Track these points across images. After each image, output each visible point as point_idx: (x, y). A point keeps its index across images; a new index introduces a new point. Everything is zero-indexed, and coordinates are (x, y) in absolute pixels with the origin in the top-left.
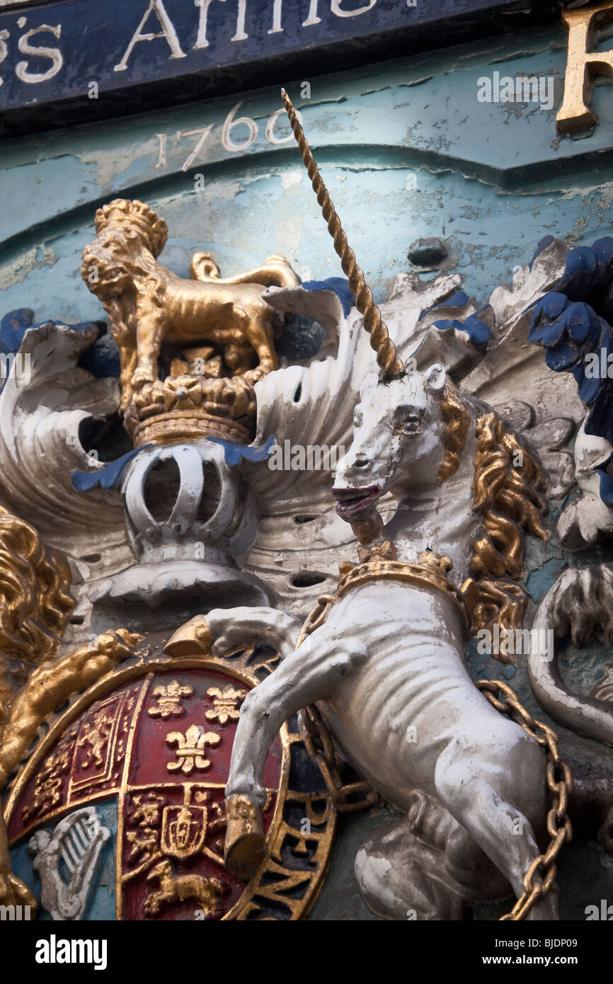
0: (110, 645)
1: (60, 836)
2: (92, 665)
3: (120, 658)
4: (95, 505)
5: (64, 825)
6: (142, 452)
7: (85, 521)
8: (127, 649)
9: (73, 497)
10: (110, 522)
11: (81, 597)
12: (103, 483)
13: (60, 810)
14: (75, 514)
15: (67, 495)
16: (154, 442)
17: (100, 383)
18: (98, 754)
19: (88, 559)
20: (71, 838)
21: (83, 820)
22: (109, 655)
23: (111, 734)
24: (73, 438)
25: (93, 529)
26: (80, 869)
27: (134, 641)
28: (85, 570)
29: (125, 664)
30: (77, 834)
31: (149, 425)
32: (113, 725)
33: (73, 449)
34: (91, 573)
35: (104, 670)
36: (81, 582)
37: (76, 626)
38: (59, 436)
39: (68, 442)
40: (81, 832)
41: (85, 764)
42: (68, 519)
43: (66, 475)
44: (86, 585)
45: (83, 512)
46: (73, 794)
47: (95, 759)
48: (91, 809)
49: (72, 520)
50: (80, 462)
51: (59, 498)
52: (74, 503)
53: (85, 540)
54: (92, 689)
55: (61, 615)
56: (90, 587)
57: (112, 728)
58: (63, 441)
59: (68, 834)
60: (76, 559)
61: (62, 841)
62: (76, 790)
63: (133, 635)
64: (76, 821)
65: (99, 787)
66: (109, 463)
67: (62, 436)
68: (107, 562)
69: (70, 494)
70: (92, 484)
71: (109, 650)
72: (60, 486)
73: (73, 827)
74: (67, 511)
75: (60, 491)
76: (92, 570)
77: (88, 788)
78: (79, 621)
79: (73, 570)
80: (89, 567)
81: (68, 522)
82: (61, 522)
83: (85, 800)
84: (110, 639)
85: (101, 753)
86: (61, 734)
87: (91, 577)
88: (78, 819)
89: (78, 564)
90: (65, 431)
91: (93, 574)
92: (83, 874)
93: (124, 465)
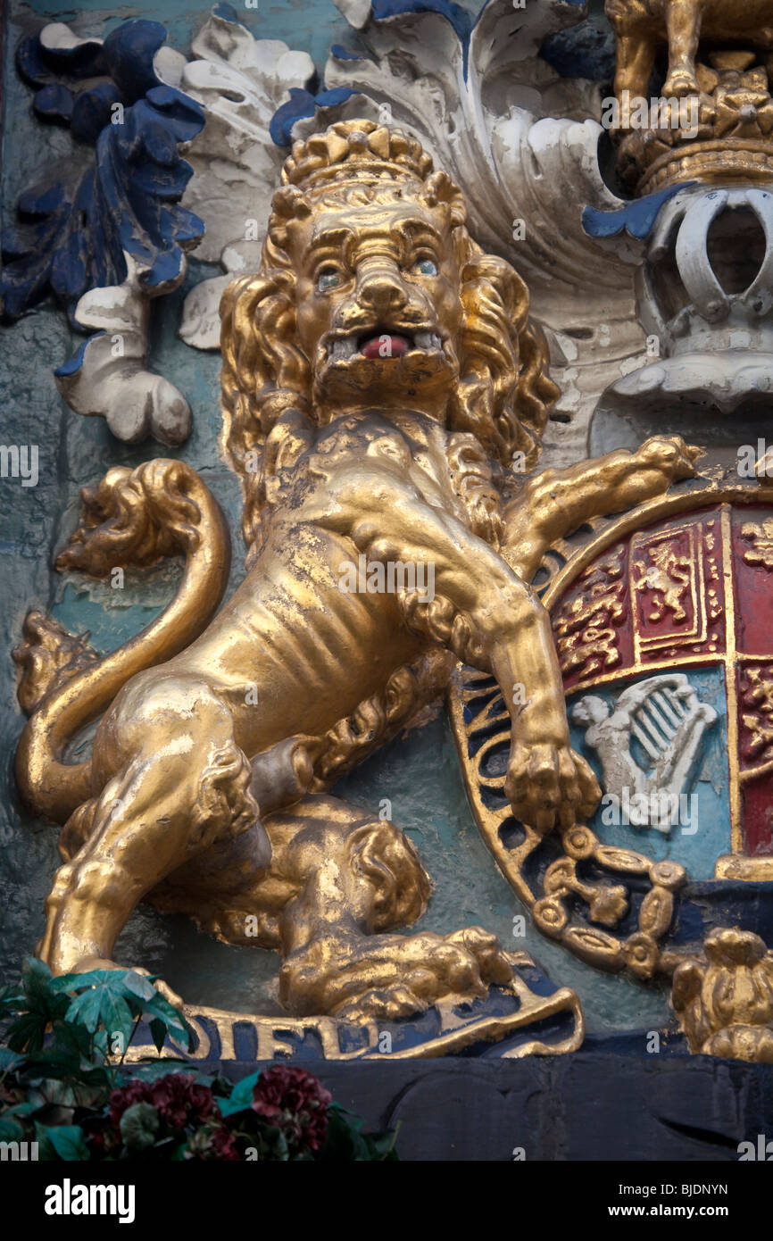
0: (670, 458)
1: (631, 707)
2: (637, 480)
3: (679, 477)
4: (598, 259)
5: (636, 693)
6: (682, 192)
7: (575, 279)
8: (691, 467)
9: (568, 244)
10: (609, 286)
11: (567, 384)
12: (631, 229)
13: (625, 672)
14: (566, 269)
15: (561, 239)
16: (699, 180)
17: (570, 85)
18: (676, 604)
19: (571, 333)
20: (648, 712)
21: (666, 691)
22: (667, 472)
23: (693, 581)
24: (591, 159)
25: (582, 292)
26: (669, 755)
27: (692, 456)
28: (569, 348)
29: (685, 485)
30: (658, 707)
31: (691, 155)
32: (693, 567)
33: (589, 176)
34: (578, 353)
35: (654, 490)
36: (562, 364)
37: (560, 424)
38: (571, 155)
39: (584, 164)
40: (665, 707)
41: (655, 616)
42: (550, 273)
43: (569, 210)
44: (573, 370)
45: (577, 267)
46: (643, 653)
47: (669, 610)
48: (679, 678)
49: (556, 276)
50: (592, 195)
51: (548, 243)
52: (567, 253)
53: (570, 306)
54: (637, 513)
55: (543, 407)
56: (579, 372)
57: (693, 572)
58: (577, 161)
59: (642, 707)
60: (555, 331)
61: (634, 715)
62: (649, 648)
63: (690, 448)
64: (654, 691)
65: (687, 649)
66: (630, 202)
67: (576, 154)
68: (605, 342)
69: (566, 238)
70: (615, 229)
71: (667, 465)
72: (553, 225)
73: (650, 697)
74: (554, 262)
75: (553, 233)
76: (580, 350)
77: (670, 648)
78: (566, 418)
79: (550, 345)
80: (577, 345)
81: (549, 277)
82: (538, 277)
83: (670, 663)
84: (670, 450)
85: (680, 603)
86: (584, 570)
87: (578, 359)
88: (659, 689)
89: (560, 338)
90: (581, 147)
91: (582, 355)
92: (674, 763)
93: (660, 208)
